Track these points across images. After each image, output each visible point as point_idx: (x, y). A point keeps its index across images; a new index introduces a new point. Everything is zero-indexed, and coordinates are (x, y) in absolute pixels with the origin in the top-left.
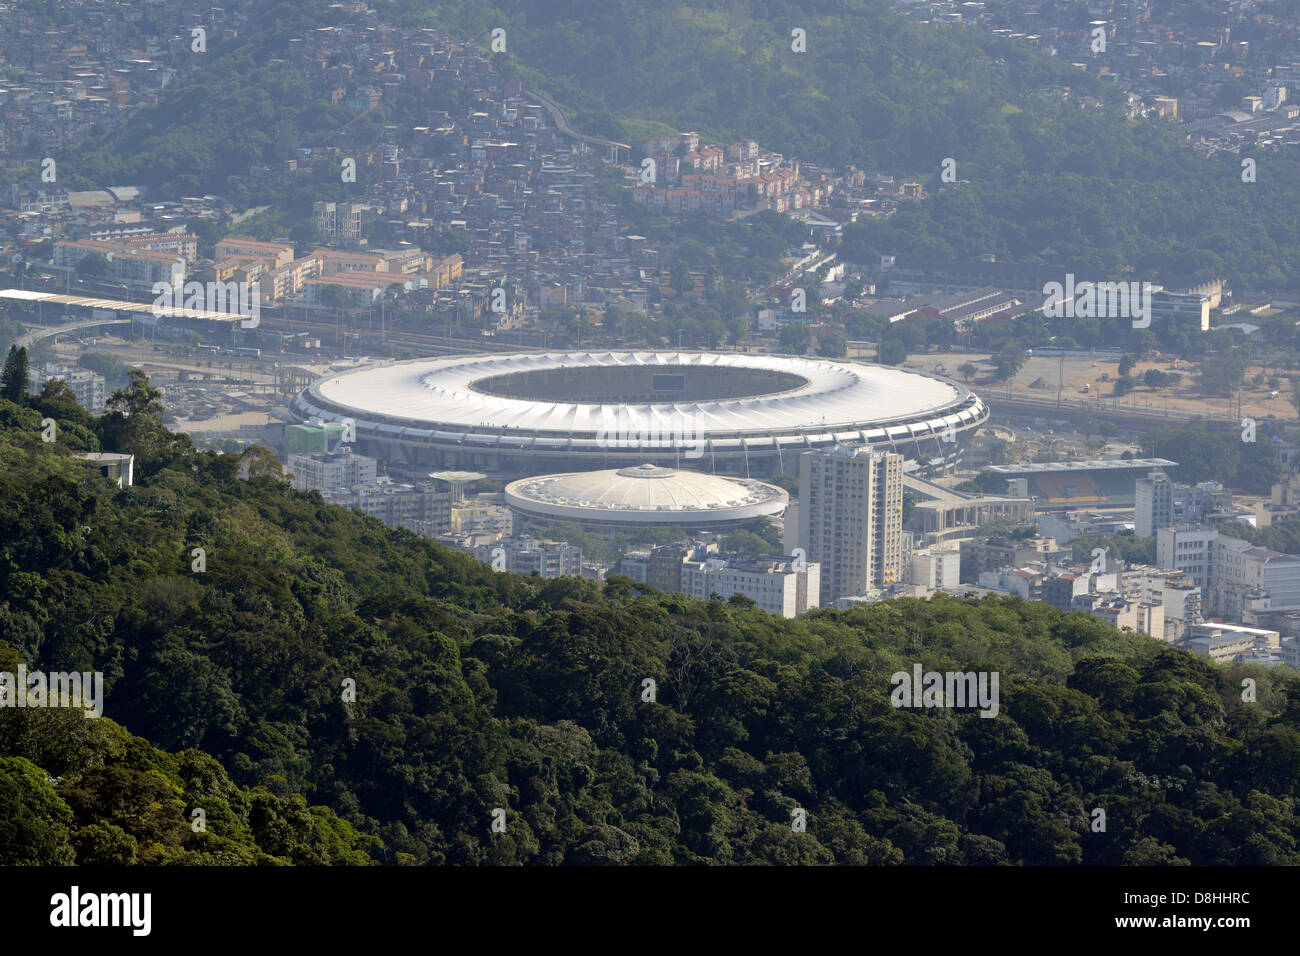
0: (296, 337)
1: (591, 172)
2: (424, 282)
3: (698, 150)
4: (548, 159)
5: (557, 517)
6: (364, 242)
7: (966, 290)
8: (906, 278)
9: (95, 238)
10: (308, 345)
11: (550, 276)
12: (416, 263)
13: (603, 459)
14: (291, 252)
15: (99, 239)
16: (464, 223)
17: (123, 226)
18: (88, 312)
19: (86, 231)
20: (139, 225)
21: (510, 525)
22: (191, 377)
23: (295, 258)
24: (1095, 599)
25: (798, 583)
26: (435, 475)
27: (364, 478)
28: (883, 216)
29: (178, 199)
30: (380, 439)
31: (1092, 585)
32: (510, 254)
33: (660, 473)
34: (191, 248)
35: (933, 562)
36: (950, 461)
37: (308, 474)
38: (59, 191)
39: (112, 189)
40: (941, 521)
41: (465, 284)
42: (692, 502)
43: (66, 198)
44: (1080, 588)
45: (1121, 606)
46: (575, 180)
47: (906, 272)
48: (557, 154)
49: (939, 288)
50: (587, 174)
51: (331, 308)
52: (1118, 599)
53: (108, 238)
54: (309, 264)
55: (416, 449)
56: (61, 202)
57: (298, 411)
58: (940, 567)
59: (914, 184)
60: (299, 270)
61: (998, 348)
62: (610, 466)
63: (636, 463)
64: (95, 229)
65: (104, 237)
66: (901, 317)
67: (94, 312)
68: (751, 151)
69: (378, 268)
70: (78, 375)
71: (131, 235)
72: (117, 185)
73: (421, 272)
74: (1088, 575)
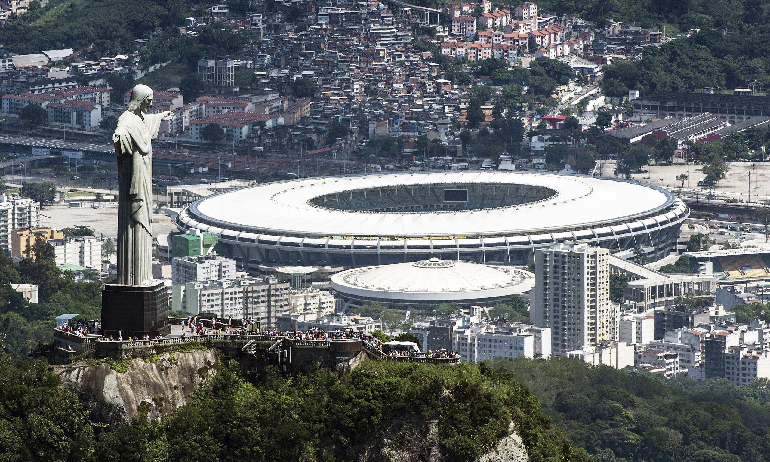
0: (184, 165)
1: (409, 31)
2: (281, 120)
3: (491, 12)
4: (376, 22)
5: (369, 298)
6: (236, 89)
7: (690, 116)
8: (646, 107)
9: (33, 91)
10: (192, 171)
11: (377, 112)
12: (276, 104)
13: (403, 254)
14: (181, 98)
15: (36, 92)
16: (312, 72)
17: (55, 81)
18: (27, 149)
19: (26, 85)
20: (67, 80)
21: (333, 305)
22: (105, 198)
23: (184, 103)
24: (742, 349)
25: (535, 343)
26: (281, 269)
27: (227, 274)
28: (632, 59)
29: (96, 59)
30: (242, 243)
31: (741, 339)
32: (347, 95)
33: (443, 264)
34: (106, 97)
35: (634, 325)
36: (661, 249)
37: (186, 272)
38: (5, 55)
39: (46, 52)
40: (648, 294)
41: (313, 121)
42: (466, 285)
43: (11, 61)
44: (732, 341)
45: (761, 353)
46: (396, 37)
47: (645, 103)
48: (383, 18)
49: (670, 115)
50: (406, 33)
51: (211, 142)
52: (759, 349)
53: (43, 91)
54: (195, 107)
55: (267, 251)
56: (7, 63)
57: (182, 224)
58: (639, 329)
59: (658, 33)
60: (187, 113)
61: (709, 160)
62: (409, 261)
63: (427, 256)
64: (33, 85)
65: (40, 91)
66: (639, 138)
67: (33, 149)
68: (532, 11)
69: (247, 109)
70: (19, 201)
71: (60, 88)
72: (49, 49)
73: (279, 111)
74: (738, 332)
